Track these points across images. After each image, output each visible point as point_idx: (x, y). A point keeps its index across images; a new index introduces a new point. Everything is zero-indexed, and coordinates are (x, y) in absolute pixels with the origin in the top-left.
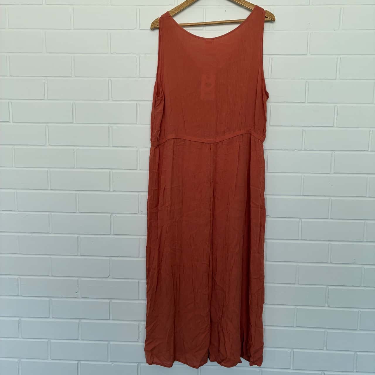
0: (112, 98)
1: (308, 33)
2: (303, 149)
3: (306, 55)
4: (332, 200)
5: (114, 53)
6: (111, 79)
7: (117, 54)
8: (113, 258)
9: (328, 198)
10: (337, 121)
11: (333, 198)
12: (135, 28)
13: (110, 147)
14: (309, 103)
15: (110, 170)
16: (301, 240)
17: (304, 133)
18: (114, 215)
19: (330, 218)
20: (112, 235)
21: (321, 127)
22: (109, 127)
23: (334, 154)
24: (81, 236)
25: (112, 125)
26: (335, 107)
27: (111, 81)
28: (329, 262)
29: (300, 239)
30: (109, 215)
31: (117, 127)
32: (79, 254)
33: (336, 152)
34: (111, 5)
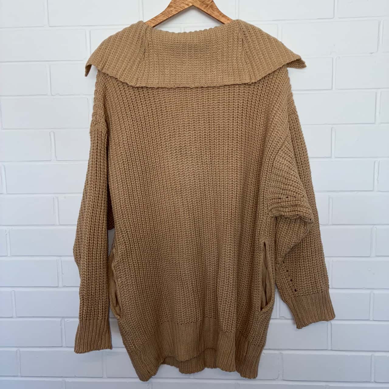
0: (56, 157)
2: (330, 223)
3: (331, 89)
4: (374, 294)
5: (56, 94)
7: (61, 95)
8: (67, 380)
9: (368, 292)
10: (378, 183)
11: (376, 292)
13: (57, 226)
14: (336, 158)
15: (58, 258)
16: (332, 350)
17: (331, 201)
18: (66, 320)
19: (371, 319)
20: (64, 347)
21: (356, 192)
22: (53, 198)
23: (375, 229)
24: (21, 349)
25: (58, 195)
26: (375, 163)
27: (54, 133)
28: (373, 381)
29: (330, 348)
30: (59, 319)
31: (65, 197)
32: (19, 374)
33: (378, 227)
34: (50, 26)
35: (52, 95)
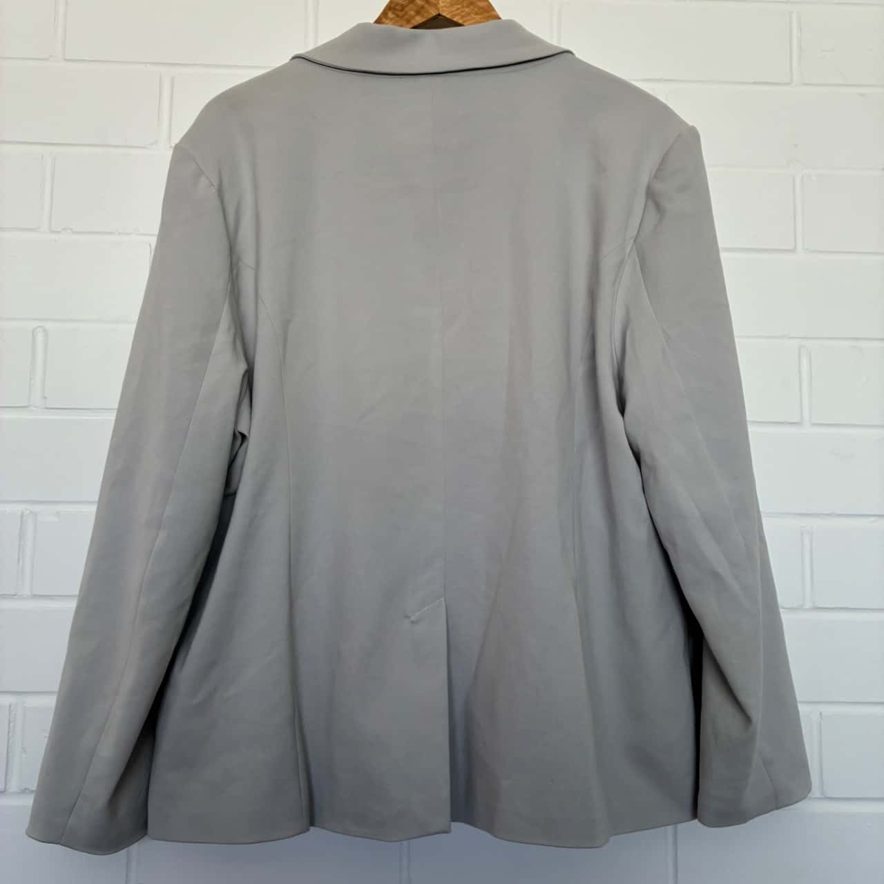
0: (44, 398)
1: (794, 179)
2: (808, 605)
3: (793, 250)
5: (64, 229)
6: (49, 325)
7: (74, 233)
12: (152, 144)
13: (22, 598)
14: (814, 425)
17: (807, 542)
21: (872, 519)
22: (22, 516)
25: (37, 508)
27: (45, 331)
31: (58, 514)
34: (66, 60)
35: (52, 232)
